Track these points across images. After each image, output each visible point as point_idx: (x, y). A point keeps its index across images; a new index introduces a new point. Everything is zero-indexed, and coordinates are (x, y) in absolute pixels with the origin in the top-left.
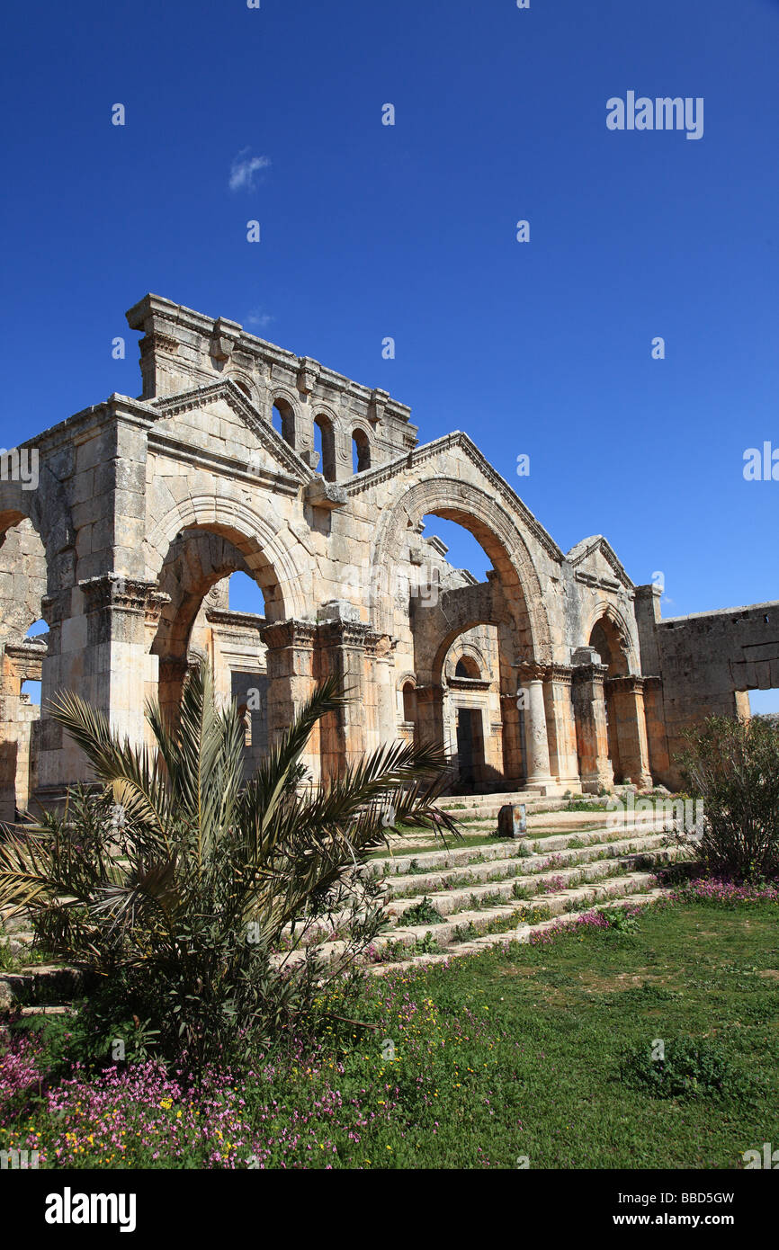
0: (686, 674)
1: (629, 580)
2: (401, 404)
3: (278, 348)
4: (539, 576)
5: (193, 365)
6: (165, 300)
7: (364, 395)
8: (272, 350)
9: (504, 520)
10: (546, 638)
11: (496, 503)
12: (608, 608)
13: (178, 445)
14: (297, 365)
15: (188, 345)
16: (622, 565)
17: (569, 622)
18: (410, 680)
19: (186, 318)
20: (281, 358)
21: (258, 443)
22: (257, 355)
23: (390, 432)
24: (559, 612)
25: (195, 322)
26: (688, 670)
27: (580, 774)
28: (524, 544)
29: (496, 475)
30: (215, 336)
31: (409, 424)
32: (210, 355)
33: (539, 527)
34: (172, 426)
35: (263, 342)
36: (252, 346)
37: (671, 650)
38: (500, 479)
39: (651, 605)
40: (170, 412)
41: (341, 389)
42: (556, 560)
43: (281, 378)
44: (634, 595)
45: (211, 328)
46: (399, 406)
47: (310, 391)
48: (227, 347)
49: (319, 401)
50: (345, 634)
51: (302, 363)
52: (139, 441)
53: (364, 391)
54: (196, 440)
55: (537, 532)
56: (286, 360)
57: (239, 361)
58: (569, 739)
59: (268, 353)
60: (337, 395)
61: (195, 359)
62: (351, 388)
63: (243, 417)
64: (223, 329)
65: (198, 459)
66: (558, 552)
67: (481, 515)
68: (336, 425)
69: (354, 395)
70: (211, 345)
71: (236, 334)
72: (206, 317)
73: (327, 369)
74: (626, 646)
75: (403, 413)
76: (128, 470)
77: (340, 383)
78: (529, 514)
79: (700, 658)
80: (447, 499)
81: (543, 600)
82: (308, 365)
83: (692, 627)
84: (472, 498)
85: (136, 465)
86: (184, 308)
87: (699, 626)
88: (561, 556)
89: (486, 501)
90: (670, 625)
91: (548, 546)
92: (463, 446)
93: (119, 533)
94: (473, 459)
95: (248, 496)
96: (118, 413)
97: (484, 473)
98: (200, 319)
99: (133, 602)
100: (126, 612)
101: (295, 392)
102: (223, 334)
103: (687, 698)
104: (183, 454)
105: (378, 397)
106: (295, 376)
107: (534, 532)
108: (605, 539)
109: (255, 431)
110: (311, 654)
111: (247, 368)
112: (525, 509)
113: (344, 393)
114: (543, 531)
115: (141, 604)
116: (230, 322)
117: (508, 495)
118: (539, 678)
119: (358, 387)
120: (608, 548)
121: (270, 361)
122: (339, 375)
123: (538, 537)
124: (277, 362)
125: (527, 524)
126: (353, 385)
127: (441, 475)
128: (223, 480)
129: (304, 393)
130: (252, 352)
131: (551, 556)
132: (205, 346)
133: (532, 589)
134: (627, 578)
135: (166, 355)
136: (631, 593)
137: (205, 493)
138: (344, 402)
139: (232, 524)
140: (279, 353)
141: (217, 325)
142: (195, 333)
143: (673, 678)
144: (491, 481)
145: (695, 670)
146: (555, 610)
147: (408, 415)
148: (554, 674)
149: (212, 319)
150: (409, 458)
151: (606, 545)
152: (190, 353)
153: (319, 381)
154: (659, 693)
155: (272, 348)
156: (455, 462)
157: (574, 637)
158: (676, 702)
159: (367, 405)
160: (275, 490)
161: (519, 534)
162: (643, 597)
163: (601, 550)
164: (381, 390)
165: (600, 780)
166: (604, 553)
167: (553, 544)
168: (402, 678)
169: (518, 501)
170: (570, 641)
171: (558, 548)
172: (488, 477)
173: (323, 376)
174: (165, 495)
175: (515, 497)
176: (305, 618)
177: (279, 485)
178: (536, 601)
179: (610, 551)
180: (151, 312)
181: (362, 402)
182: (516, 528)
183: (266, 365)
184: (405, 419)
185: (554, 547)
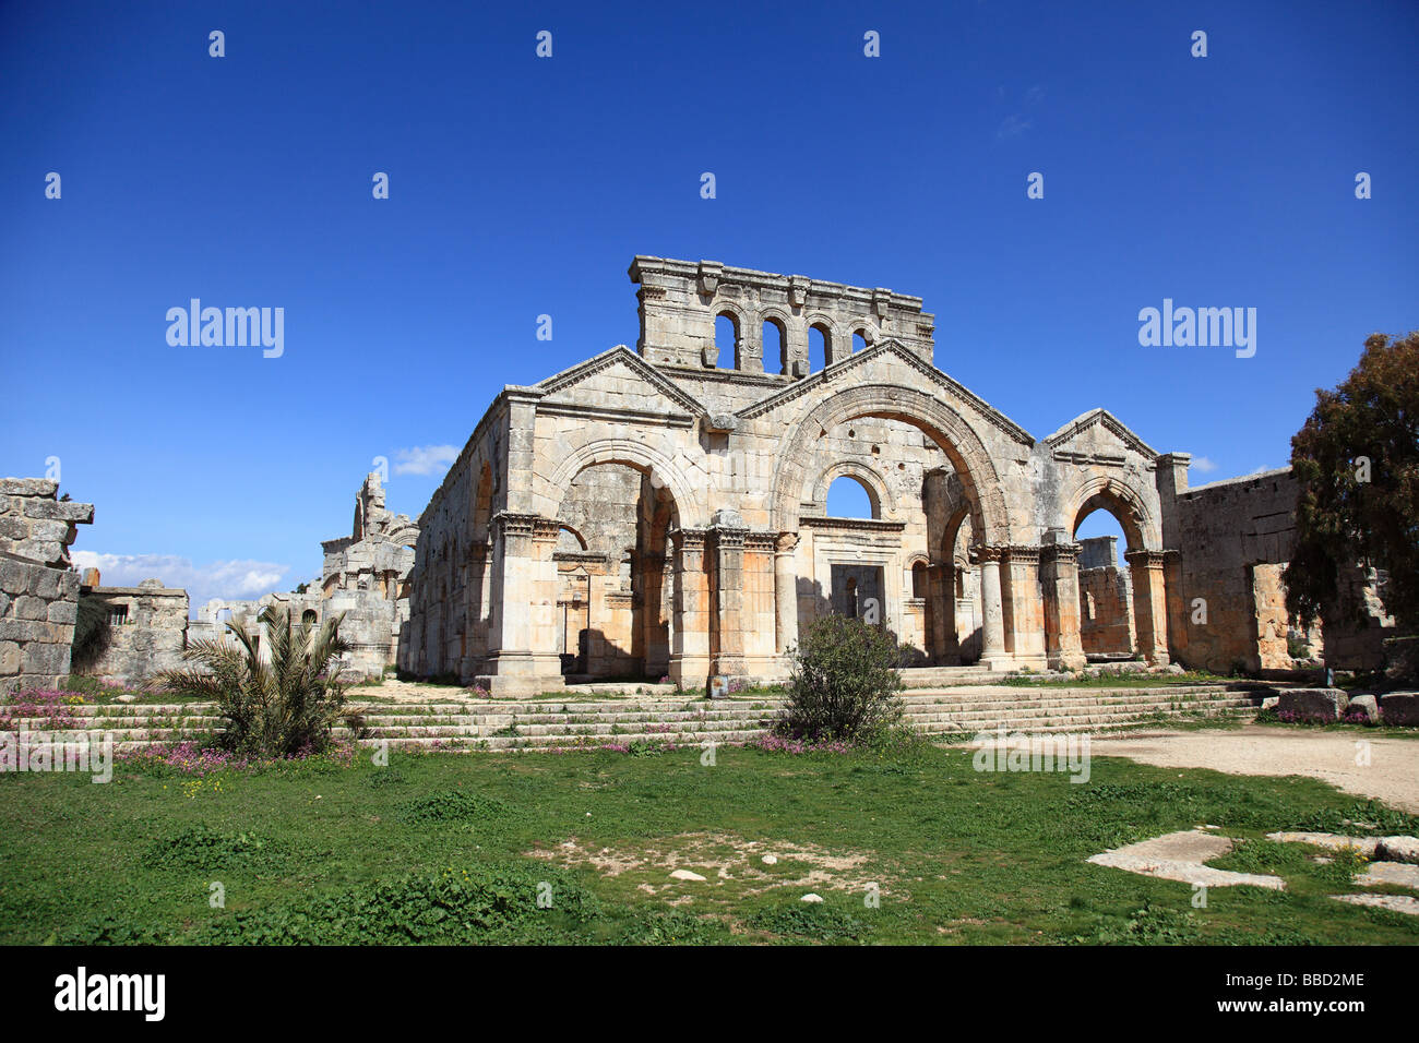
0: (1203, 547)
1: (1149, 450)
2: (908, 297)
3: (765, 274)
4: (995, 461)
5: (681, 306)
6: (650, 257)
7: (864, 296)
8: (758, 276)
9: (946, 413)
10: (1003, 521)
11: (935, 399)
12: (1109, 483)
13: (574, 408)
14: (786, 284)
15: (676, 289)
16: (1135, 436)
17: (1041, 503)
18: (921, 559)
19: (671, 268)
20: (768, 282)
21: (654, 390)
22: (744, 284)
23: (900, 326)
24: (1025, 493)
25: (680, 269)
26: (1204, 543)
27: (1047, 650)
28: (974, 433)
29: (937, 372)
30: (700, 276)
31: (922, 313)
32: (698, 293)
33: (996, 413)
34: (573, 393)
35: (749, 271)
36: (738, 277)
37: (1190, 521)
38: (941, 375)
39: (1173, 475)
40: (570, 382)
41: (837, 296)
42: (1024, 443)
43: (772, 298)
44: (1155, 465)
45: (695, 271)
46: (907, 299)
47: (802, 305)
48: (710, 284)
49: (812, 312)
50: (723, 538)
51: (791, 281)
52: (528, 414)
53: (864, 292)
54: (595, 400)
55: (994, 419)
56: (774, 282)
57: (727, 293)
58: (1032, 616)
59: (755, 280)
60: (834, 304)
61: (683, 299)
62: (848, 293)
63: (639, 372)
64: (704, 270)
65: (593, 414)
66: (1024, 435)
67: (915, 412)
68: (833, 331)
69: (852, 298)
70: (698, 285)
71: (718, 272)
72: (689, 263)
73: (818, 281)
74: (1141, 520)
75: (913, 304)
76: (519, 437)
77: (834, 291)
78: (982, 404)
79: (1214, 529)
80: (871, 403)
81: (999, 485)
82: (796, 283)
83: (1208, 497)
84: (904, 399)
85: (525, 432)
86: (668, 260)
87: (1215, 496)
88: (1029, 438)
89: (923, 399)
90: (1189, 496)
91: (1011, 431)
92: (894, 350)
93: (512, 482)
94: (908, 360)
95: (642, 434)
96: (510, 398)
97: (923, 371)
98: (684, 265)
99: (522, 529)
100: (517, 536)
101: (788, 308)
102: (706, 274)
103: (1203, 573)
104: (580, 413)
105: (879, 296)
106: (786, 293)
107: (991, 419)
108: (1106, 412)
109: (651, 381)
110: (702, 554)
111: (735, 296)
112: (975, 399)
113: (841, 299)
114: (1001, 417)
115: (528, 529)
116: (711, 263)
117: (954, 388)
118: (994, 559)
119: (856, 291)
120: (1112, 420)
121: (757, 286)
122: (834, 284)
123: (996, 423)
124: (765, 286)
125: (982, 412)
126: (850, 290)
127: (866, 383)
128: (617, 425)
129: (796, 308)
130: (738, 282)
131: (1016, 439)
132: (692, 286)
133: (984, 475)
134: (1145, 448)
135: (654, 302)
136: (1150, 463)
137: (598, 439)
138: (842, 307)
139: (629, 458)
140: (766, 277)
141: (700, 267)
142: (681, 278)
143: (1191, 553)
144: (933, 378)
145: (1210, 543)
146: (1020, 491)
147: (919, 306)
148: (1012, 555)
149: (695, 264)
150: (824, 374)
151: (1108, 417)
152: (679, 296)
153: (810, 292)
154: (1178, 567)
155: (757, 274)
156: (885, 367)
157: (1047, 517)
158: (1194, 576)
159: (869, 305)
160: (669, 426)
161: (966, 424)
162: (1164, 468)
163: (1103, 423)
164: (881, 289)
165: (1062, 657)
166: (1107, 426)
167: (1016, 428)
168: (910, 558)
169: (966, 392)
170: (1040, 521)
171: (1023, 431)
172: (928, 375)
173: (814, 288)
174: (564, 445)
175: (962, 389)
176: (697, 526)
177: (672, 422)
178: (991, 486)
179: (1116, 423)
180: (640, 271)
181: (862, 303)
182: (962, 419)
183: (754, 291)
184: (917, 310)
185: (1019, 431)
